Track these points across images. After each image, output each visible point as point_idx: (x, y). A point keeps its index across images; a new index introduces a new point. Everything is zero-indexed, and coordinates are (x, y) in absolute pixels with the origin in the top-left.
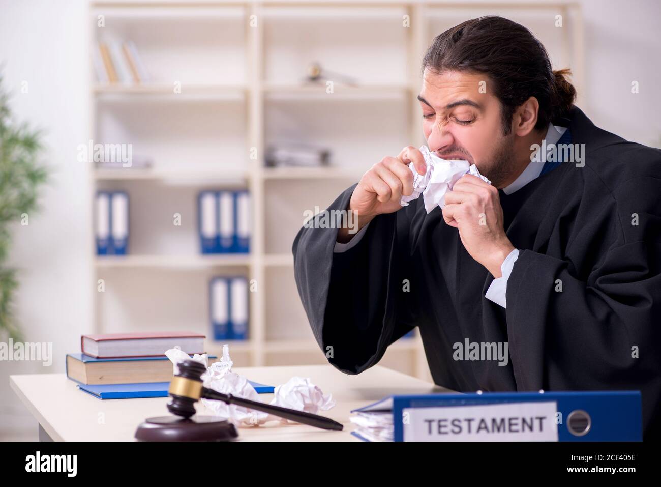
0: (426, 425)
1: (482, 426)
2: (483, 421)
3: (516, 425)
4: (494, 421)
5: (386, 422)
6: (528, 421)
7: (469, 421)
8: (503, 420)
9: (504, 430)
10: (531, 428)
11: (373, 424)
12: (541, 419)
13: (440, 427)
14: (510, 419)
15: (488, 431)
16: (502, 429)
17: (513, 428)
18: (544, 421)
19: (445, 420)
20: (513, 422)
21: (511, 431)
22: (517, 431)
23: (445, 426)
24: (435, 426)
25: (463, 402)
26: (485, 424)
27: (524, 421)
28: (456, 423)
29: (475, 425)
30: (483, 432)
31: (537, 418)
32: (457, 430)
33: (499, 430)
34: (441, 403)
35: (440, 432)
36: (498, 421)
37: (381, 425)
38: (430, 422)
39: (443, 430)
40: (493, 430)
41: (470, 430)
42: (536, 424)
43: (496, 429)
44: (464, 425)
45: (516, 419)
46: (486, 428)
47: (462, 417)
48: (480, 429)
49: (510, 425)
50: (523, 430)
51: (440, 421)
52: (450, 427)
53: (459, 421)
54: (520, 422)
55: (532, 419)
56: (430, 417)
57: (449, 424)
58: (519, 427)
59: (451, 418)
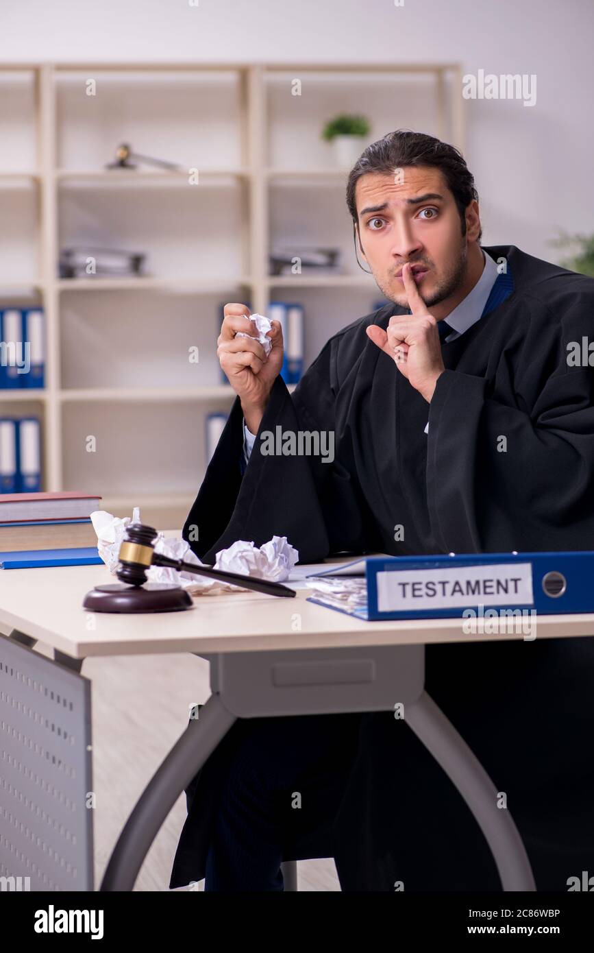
0: (401, 587)
1: (457, 588)
2: (457, 583)
3: (491, 587)
4: (468, 583)
5: (356, 586)
6: (503, 583)
7: (444, 583)
8: (477, 583)
9: (479, 593)
10: (506, 591)
11: (341, 589)
12: (516, 581)
13: (414, 590)
14: (485, 582)
15: (463, 594)
16: (476, 592)
17: (488, 590)
18: (519, 583)
19: (420, 583)
20: (488, 584)
21: (485, 593)
22: (492, 593)
23: (420, 589)
24: (409, 589)
25: (437, 564)
26: (460, 587)
27: (499, 583)
28: (430, 586)
29: (449, 588)
30: (458, 595)
31: (512, 580)
32: (431, 593)
33: (473, 592)
34: (414, 566)
35: (414, 596)
36: (473, 584)
37: (350, 589)
38: (404, 585)
39: (417, 593)
40: (468, 594)
41: (444, 594)
42: (511, 585)
43: (470, 592)
44: (439, 588)
45: (491, 581)
46: (461, 591)
47: (436, 581)
48: (454, 591)
49: (485, 587)
50: (498, 592)
51: (414, 584)
52: (425, 590)
53: (434, 584)
54: (494, 584)
55: (507, 581)
56: (404, 581)
57: (423, 586)
58: (494, 590)
59: (425, 582)
